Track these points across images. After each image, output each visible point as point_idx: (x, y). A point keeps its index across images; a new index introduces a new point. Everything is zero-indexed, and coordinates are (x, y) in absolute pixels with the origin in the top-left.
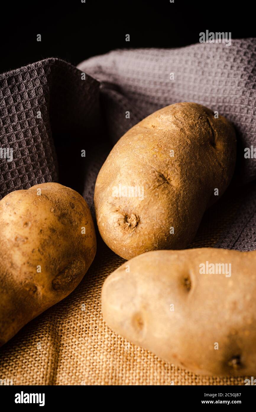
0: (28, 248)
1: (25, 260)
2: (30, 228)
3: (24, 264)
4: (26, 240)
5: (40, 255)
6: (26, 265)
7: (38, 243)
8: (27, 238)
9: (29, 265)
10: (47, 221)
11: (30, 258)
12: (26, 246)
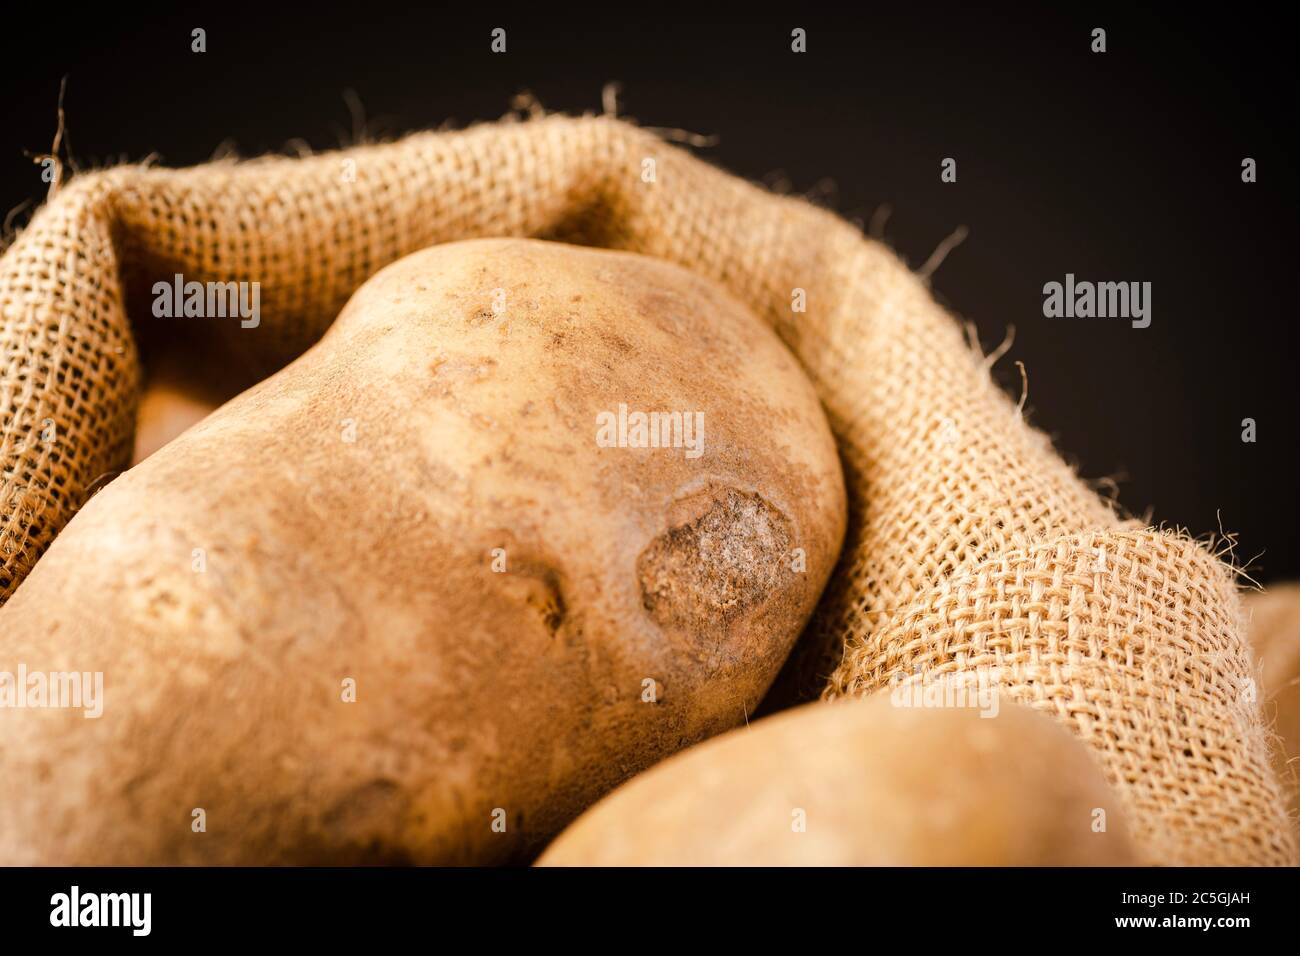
0: (496, 398)
1: (486, 445)
2: (503, 328)
3: (488, 462)
4: (484, 370)
5: (561, 428)
6: (497, 465)
7: (547, 383)
8: (491, 362)
9: (509, 466)
10: (582, 305)
11: (512, 437)
12: (487, 388)
